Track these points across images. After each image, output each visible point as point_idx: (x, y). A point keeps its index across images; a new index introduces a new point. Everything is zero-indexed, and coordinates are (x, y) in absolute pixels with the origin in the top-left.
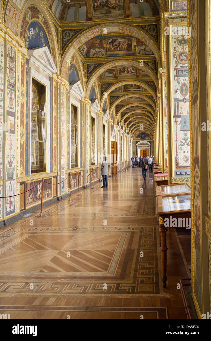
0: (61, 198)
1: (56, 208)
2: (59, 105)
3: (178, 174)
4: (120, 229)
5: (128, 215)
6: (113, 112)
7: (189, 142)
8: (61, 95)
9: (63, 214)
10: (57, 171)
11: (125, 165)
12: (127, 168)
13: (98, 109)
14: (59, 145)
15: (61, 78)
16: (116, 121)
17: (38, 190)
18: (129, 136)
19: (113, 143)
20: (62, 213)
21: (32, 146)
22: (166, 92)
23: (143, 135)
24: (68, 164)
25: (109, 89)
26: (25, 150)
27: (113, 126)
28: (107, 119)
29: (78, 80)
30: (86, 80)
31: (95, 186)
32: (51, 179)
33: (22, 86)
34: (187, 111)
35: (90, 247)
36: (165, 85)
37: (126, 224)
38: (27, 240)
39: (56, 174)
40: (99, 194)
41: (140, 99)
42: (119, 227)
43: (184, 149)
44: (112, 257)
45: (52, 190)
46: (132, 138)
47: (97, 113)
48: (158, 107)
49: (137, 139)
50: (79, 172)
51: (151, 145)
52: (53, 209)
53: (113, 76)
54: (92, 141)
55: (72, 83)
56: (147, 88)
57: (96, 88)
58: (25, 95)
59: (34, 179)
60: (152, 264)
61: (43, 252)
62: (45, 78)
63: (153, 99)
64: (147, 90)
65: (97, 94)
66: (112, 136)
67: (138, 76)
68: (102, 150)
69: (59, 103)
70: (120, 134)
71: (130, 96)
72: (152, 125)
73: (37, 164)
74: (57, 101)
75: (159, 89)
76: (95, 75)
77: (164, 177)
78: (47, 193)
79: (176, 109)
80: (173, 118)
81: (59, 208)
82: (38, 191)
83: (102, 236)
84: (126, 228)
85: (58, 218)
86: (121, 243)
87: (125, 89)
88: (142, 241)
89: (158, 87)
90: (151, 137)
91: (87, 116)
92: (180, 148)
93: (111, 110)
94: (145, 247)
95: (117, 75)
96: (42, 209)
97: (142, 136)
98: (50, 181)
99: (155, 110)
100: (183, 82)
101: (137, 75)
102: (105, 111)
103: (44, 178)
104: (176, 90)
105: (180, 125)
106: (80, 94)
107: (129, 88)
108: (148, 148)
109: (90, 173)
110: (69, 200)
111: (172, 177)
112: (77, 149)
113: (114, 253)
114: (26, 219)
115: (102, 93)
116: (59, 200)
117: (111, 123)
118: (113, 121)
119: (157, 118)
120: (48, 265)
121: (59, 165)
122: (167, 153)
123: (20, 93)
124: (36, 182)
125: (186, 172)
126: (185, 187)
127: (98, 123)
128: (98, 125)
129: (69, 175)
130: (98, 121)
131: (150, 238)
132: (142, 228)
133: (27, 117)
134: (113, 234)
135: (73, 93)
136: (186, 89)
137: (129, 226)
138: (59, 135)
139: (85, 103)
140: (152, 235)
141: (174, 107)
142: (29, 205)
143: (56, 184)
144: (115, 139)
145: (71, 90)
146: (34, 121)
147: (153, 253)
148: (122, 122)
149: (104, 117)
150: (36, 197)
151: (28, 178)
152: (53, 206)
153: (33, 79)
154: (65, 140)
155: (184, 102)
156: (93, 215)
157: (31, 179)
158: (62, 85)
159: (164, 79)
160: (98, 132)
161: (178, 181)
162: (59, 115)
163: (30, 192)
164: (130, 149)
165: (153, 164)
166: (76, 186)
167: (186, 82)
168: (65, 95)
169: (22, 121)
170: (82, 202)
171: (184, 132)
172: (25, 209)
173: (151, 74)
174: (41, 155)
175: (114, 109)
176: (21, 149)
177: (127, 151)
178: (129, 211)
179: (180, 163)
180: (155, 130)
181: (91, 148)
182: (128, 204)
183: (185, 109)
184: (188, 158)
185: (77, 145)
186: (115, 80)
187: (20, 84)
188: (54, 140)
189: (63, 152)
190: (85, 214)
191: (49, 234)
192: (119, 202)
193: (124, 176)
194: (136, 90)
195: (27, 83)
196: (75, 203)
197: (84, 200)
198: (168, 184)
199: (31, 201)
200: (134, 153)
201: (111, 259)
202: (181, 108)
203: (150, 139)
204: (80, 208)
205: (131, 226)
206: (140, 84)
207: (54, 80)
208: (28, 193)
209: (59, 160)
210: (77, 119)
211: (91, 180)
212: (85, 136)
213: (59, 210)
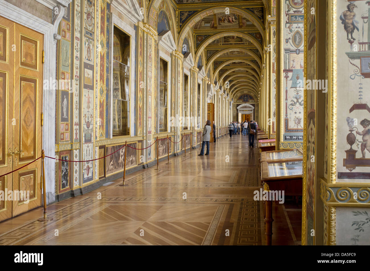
0: (148, 166)
1: (141, 177)
2: (145, 58)
3: (288, 139)
4: (216, 201)
5: (227, 185)
6: (211, 69)
7: (301, 102)
8: (149, 47)
9: (149, 184)
10: (143, 135)
11: (224, 132)
12: (225, 135)
13: (192, 65)
14: (145, 105)
15: (148, 26)
16: (214, 80)
17: (121, 155)
18: (228, 98)
19: (209, 105)
20: (148, 182)
21: (114, 107)
22: (275, 44)
23: (246, 97)
24: (156, 127)
25: (206, 41)
26: (105, 109)
27: (210, 85)
28: (202, 77)
29: (168, 30)
30: (178, 30)
31: (187, 154)
32: (136, 143)
33: (102, 35)
34: (301, 65)
35: (181, 219)
36: (274, 36)
37: (223, 195)
38: (106, 210)
39: (141, 139)
40: (192, 162)
41: (243, 54)
42: (215, 198)
43: (296, 109)
44: (207, 230)
45: (137, 156)
46: (232, 100)
47: (190, 70)
48: (265, 63)
49: (238, 101)
50: (168, 137)
51: (255, 108)
52: (138, 177)
53: (211, 26)
54: (184, 103)
55: (161, 33)
56: (252, 41)
57: (190, 40)
58: (105, 45)
59: (116, 143)
60: (254, 238)
61: (125, 223)
62: (129, 26)
63: (259, 54)
64: (252, 43)
65: (191, 47)
66: (208, 97)
67: (240, 27)
68: (196, 112)
69: (146, 56)
70: (218, 95)
71: (231, 50)
72: (257, 85)
73: (119, 128)
74: (143, 53)
75: (266, 42)
76: (190, 24)
77: (270, 143)
78: (130, 160)
79: (287, 62)
80: (283, 72)
81: (144, 177)
82: (121, 157)
83: (196, 208)
84: (224, 199)
85: (143, 187)
86: (217, 215)
87: (225, 42)
88: (243, 214)
89: (265, 39)
90: (255, 99)
91: (178, 73)
92: (290, 108)
93: (208, 66)
94: (246, 220)
95: (215, 25)
96: (125, 177)
97: (244, 98)
98: (134, 146)
99: (261, 67)
100: (296, 29)
101: (239, 25)
102: (200, 67)
103: (128, 142)
104: (288, 39)
105: (291, 81)
106: (171, 47)
107: (229, 41)
108: (251, 112)
109: (182, 139)
110: (157, 168)
111: (280, 142)
112: (166, 111)
113: (209, 226)
114: (107, 188)
115: (196, 46)
116: (145, 169)
117: (208, 81)
118: (209, 79)
119: (262, 76)
120: (132, 236)
121: (145, 128)
122: (274, 116)
123: (100, 43)
124: (118, 146)
125: (297, 136)
126: (295, 153)
127: (192, 81)
128: (192, 84)
129: (157, 140)
130: (192, 78)
131: (253, 211)
132: (243, 200)
133: (108, 71)
134: (208, 205)
135: (163, 45)
136: (299, 39)
137: (227, 198)
138: (145, 93)
139: (176, 58)
140: (255, 208)
141: (285, 59)
142: (109, 172)
143: (142, 149)
144: (212, 101)
145: (160, 41)
146: (116, 78)
147: (256, 227)
148: (221, 81)
149: (199, 74)
150: (118, 164)
151: (108, 141)
152: (138, 175)
153: (115, 28)
154: (153, 99)
155: (296, 53)
156: (185, 185)
157: (112, 142)
158: (149, 35)
159: (273, 28)
160: (192, 91)
161: (287, 147)
162: (145, 70)
163: (111, 158)
164: (230, 113)
165: (257, 130)
166: (165, 153)
167: (299, 30)
168: (153, 47)
169: (102, 75)
170: (172, 171)
171: (296, 89)
172: (105, 176)
173: (257, 24)
174: (124, 117)
175: (211, 66)
176: (100, 108)
177: (226, 115)
178: (228, 181)
179: (290, 126)
180: (260, 91)
181: (184, 110)
182: (226, 173)
183: (298, 62)
184: (300, 120)
185: (166, 106)
186: (213, 31)
187: (100, 31)
188: (140, 99)
189: (150, 113)
190: (175, 184)
191: (133, 204)
192: (216, 171)
193: (222, 143)
194: (238, 43)
195: (108, 31)
196: (163, 172)
197: (174, 169)
198: (275, 150)
199: (112, 168)
200: (234, 118)
201: (206, 233)
202: (293, 60)
203: (254, 101)
204: (170, 177)
205: (230, 197)
206: (243, 36)
207: (140, 29)
208: (108, 159)
209: (145, 122)
210: (167, 77)
211: (183, 147)
212: (176, 95)
213: (145, 179)
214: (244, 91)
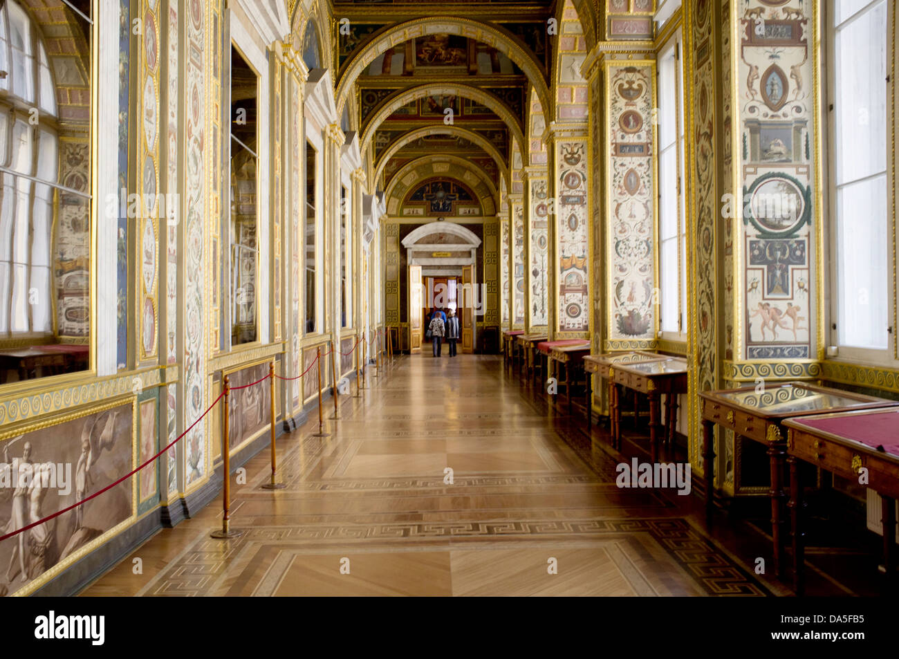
97: (436, 195)
203: (477, 210)
214: (435, 166)
